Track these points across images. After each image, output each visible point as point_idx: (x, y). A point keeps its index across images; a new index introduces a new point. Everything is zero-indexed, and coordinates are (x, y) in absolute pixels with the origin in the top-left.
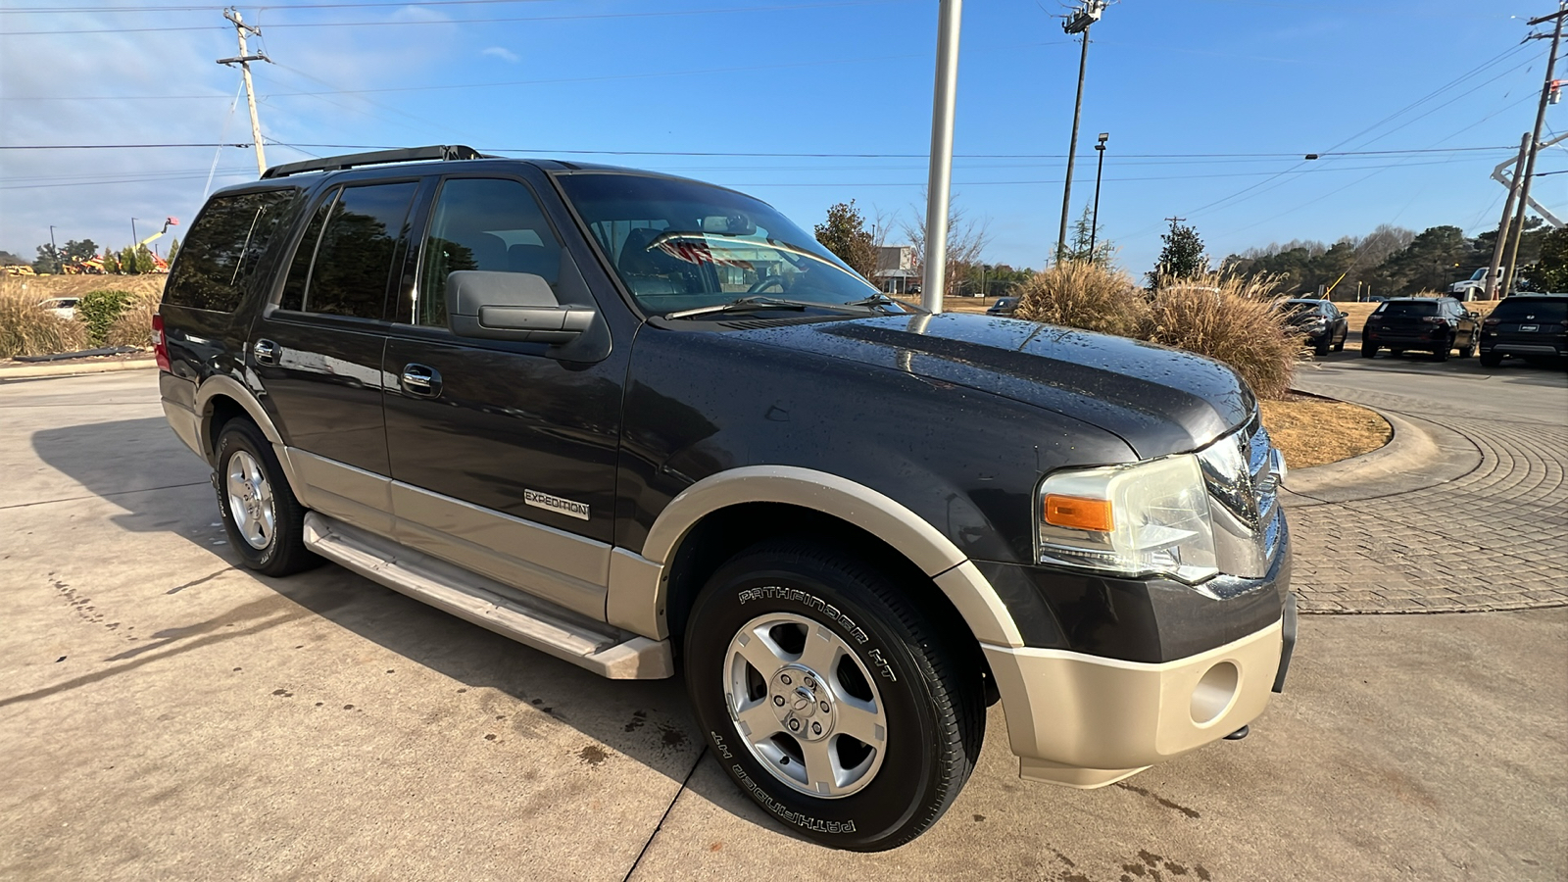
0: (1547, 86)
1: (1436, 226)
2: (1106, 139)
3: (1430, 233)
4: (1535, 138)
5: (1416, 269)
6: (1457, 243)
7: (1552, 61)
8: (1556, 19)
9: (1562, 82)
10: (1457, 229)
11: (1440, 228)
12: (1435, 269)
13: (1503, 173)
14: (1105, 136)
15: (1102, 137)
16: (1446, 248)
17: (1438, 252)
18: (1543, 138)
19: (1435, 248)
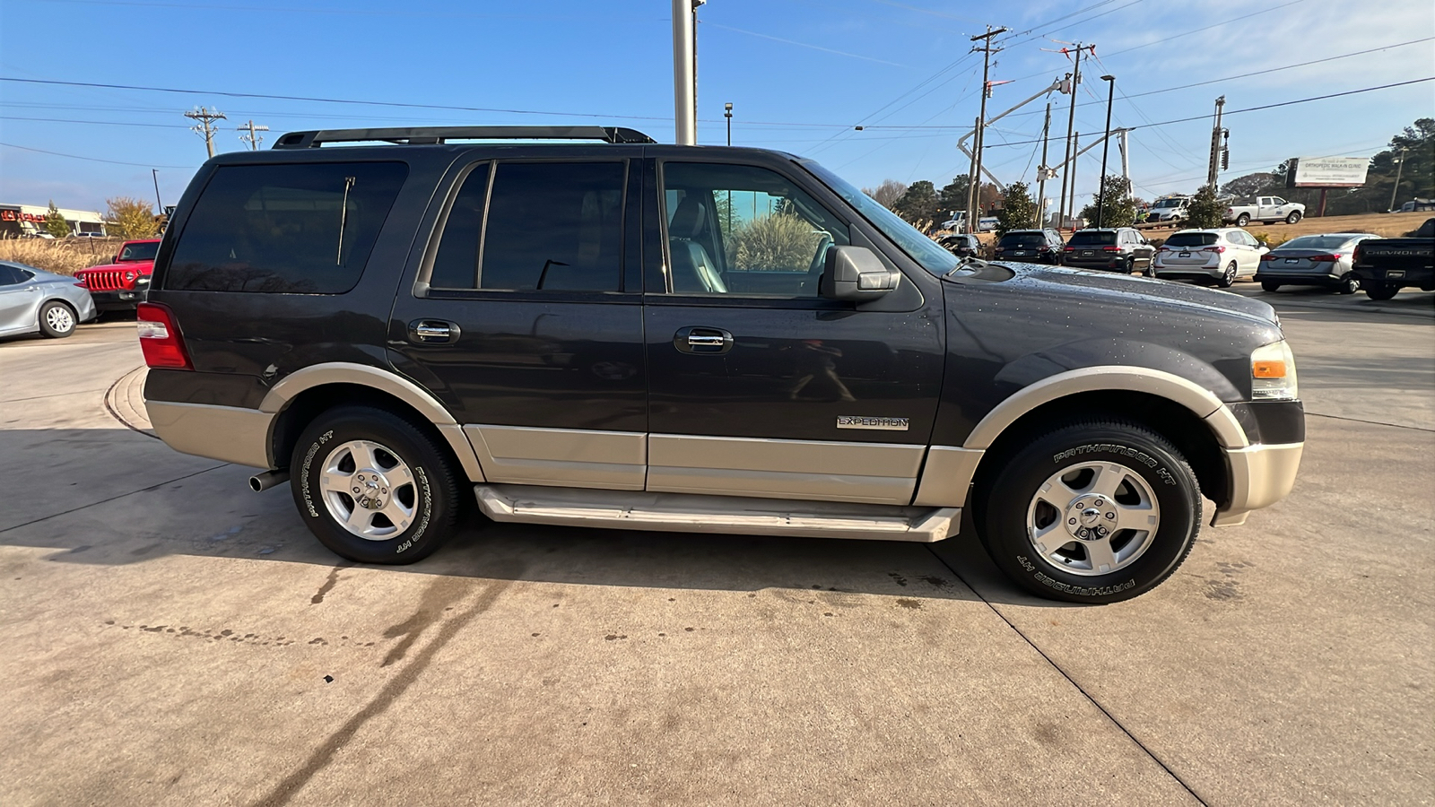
0: (985, 84)
1: (918, 181)
2: (731, 108)
3: (916, 185)
4: (982, 122)
5: (910, 213)
6: (932, 193)
7: (986, 67)
8: (986, 38)
9: (993, 83)
10: (930, 183)
11: (921, 182)
12: (921, 212)
13: (963, 144)
14: (729, 106)
15: (728, 106)
16: (926, 196)
17: (922, 199)
18: (986, 120)
19: (920, 197)
